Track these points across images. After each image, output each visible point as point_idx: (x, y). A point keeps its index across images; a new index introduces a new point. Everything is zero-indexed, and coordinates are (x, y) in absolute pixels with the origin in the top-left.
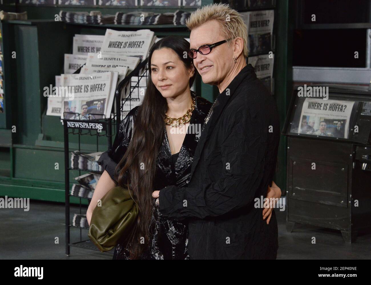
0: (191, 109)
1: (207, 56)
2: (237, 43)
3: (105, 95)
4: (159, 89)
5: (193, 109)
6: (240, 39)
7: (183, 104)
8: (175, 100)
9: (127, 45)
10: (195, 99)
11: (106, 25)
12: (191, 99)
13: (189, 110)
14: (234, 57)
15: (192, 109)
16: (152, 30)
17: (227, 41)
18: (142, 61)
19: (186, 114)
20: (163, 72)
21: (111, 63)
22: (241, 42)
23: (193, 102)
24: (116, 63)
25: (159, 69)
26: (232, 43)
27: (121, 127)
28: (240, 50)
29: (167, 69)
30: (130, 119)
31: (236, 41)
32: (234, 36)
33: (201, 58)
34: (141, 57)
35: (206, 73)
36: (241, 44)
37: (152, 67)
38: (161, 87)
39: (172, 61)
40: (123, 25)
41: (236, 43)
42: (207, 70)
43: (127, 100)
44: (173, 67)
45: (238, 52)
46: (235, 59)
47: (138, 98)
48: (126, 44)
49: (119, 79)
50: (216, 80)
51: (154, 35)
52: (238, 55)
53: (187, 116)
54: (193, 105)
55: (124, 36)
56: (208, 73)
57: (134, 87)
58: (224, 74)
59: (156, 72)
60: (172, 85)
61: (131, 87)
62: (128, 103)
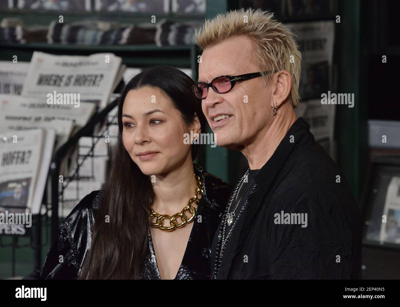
0: (195, 197)
1: (224, 96)
2: (281, 80)
3: (31, 172)
4: (137, 160)
5: (200, 197)
6: (287, 74)
7: (180, 187)
8: (166, 179)
9: (73, 80)
10: (201, 178)
11: (33, 44)
12: (194, 178)
13: (192, 199)
14: (272, 105)
15: (197, 197)
16: (117, 53)
17: (263, 74)
18: (100, 110)
19: (187, 207)
20: (144, 128)
21: (42, 113)
22: (288, 80)
23: (198, 184)
24: (50, 113)
25: (137, 124)
26: (271, 78)
27: (65, 229)
28: (285, 93)
29: (150, 124)
30: (82, 213)
31: (279, 76)
32: (275, 67)
33: (215, 98)
34: (97, 102)
35: (221, 127)
36: (286, 84)
37: (124, 119)
38: (140, 155)
39: (161, 109)
40: (64, 43)
41: (278, 81)
42: (224, 123)
43: (71, 179)
44: (162, 121)
45: (281, 96)
46: (275, 108)
47: (93, 177)
48: (69, 78)
49: (56, 142)
50: (238, 142)
51: (122, 63)
52: (279, 102)
53: (189, 210)
54: (199, 190)
55: (65, 64)
56: (225, 128)
57: (85, 157)
58: (252, 131)
59: (131, 130)
60: (158, 152)
61: (79, 155)
62: (73, 184)
